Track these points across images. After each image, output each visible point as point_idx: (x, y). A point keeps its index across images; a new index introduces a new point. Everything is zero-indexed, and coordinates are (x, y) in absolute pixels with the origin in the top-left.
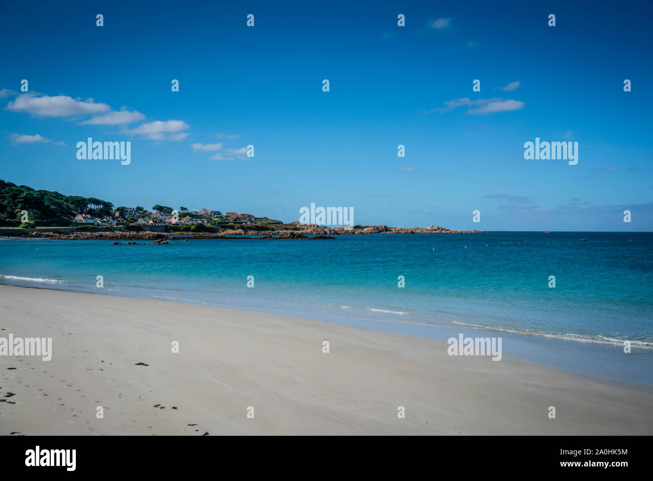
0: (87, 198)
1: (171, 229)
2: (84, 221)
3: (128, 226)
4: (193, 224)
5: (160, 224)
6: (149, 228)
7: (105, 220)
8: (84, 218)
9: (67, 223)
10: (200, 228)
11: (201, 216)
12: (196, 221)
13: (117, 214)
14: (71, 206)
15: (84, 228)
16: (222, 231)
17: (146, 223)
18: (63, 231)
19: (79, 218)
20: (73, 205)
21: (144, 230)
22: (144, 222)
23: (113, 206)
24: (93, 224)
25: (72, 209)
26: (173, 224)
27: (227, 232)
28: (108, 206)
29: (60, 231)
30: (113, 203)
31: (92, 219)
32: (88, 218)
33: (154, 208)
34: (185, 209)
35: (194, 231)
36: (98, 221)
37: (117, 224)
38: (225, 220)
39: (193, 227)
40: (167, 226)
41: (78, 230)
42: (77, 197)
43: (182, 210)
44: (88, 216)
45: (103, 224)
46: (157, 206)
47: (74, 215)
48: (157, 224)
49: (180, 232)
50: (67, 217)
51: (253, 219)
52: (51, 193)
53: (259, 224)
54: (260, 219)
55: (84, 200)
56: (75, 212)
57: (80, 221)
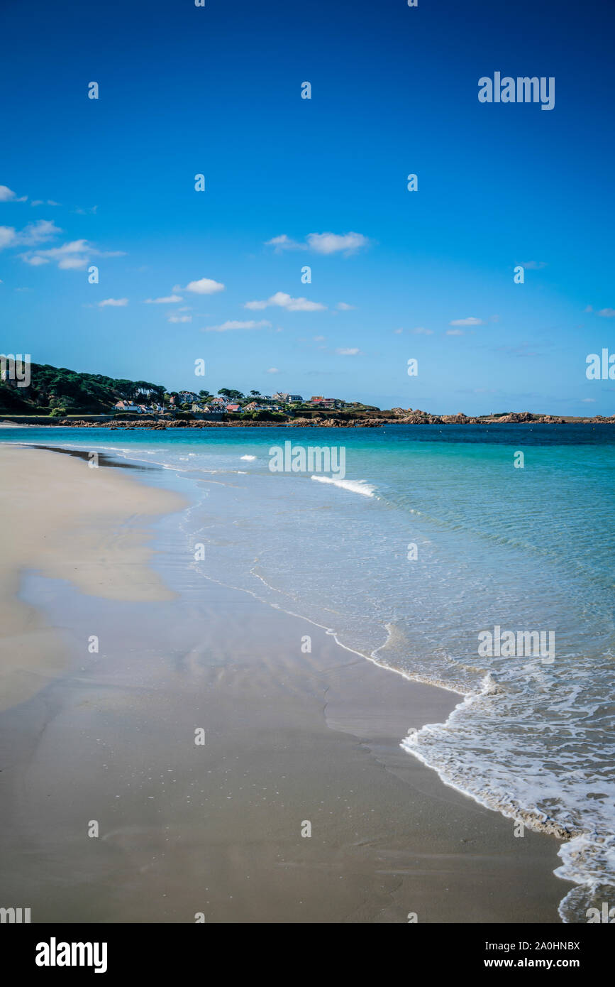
0: (134, 381)
1: (229, 417)
2: (125, 408)
3: (176, 414)
4: (255, 412)
5: (217, 412)
6: (202, 417)
7: (152, 407)
8: (125, 405)
9: (106, 411)
10: (265, 416)
11: (274, 401)
12: (265, 408)
13: (172, 400)
14: (114, 391)
15: (123, 416)
16: (291, 419)
17: (201, 410)
18: (98, 419)
19: (120, 405)
20: (116, 391)
21: (196, 419)
22: (198, 409)
23: (166, 390)
24: (136, 412)
25: (115, 395)
26: (234, 412)
27: (296, 420)
28: (160, 390)
29: (94, 419)
30: (166, 387)
31: (134, 405)
32: (130, 405)
33: (219, 393)
34: (257, 393)
35: (256, 419)
36: (143, 409)
37: (165, 412)
38: (303, 406)
39: (254, 415)
40: (224, 414)
41: (115, 418)
42: (122, 380)
43: (253, 394)
44: (131, 402)
45: (148, 411)
46: (224, 389)
47: (116, 402)
48: (213, 412)
49: (239, 421)
50: (107, 403)
51: (340, 404)
52: (93, 376)
53: (346, 411)
54: (349, 405)
55: (130, 383)
56: (118, 398)
57: (121, 408)
